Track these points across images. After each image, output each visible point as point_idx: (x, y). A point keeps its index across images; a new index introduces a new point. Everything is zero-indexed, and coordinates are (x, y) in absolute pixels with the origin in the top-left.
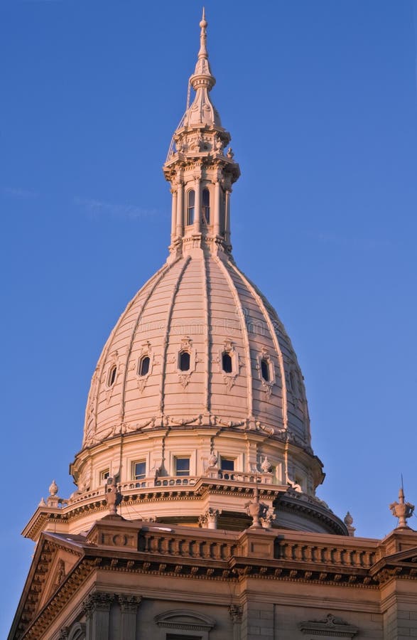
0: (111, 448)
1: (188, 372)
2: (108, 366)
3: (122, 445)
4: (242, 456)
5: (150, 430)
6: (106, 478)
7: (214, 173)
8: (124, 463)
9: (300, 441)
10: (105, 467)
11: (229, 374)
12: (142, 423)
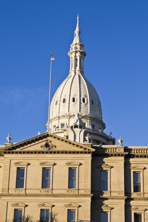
0: (56, 120)
1: (75, 103)
2: (55, 101)
3: (59, 119)
4: (87, 123)
5: (66, 116)
6: (55, 127)
7: (78, 54)
8: (59, 124)
9: (100, 119)
10: (55, 124)
11: (84, 103)
12: (64, 114)
